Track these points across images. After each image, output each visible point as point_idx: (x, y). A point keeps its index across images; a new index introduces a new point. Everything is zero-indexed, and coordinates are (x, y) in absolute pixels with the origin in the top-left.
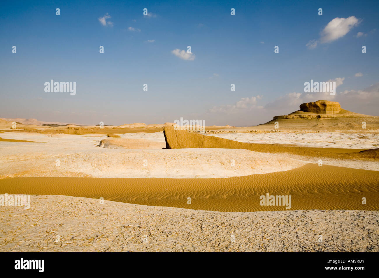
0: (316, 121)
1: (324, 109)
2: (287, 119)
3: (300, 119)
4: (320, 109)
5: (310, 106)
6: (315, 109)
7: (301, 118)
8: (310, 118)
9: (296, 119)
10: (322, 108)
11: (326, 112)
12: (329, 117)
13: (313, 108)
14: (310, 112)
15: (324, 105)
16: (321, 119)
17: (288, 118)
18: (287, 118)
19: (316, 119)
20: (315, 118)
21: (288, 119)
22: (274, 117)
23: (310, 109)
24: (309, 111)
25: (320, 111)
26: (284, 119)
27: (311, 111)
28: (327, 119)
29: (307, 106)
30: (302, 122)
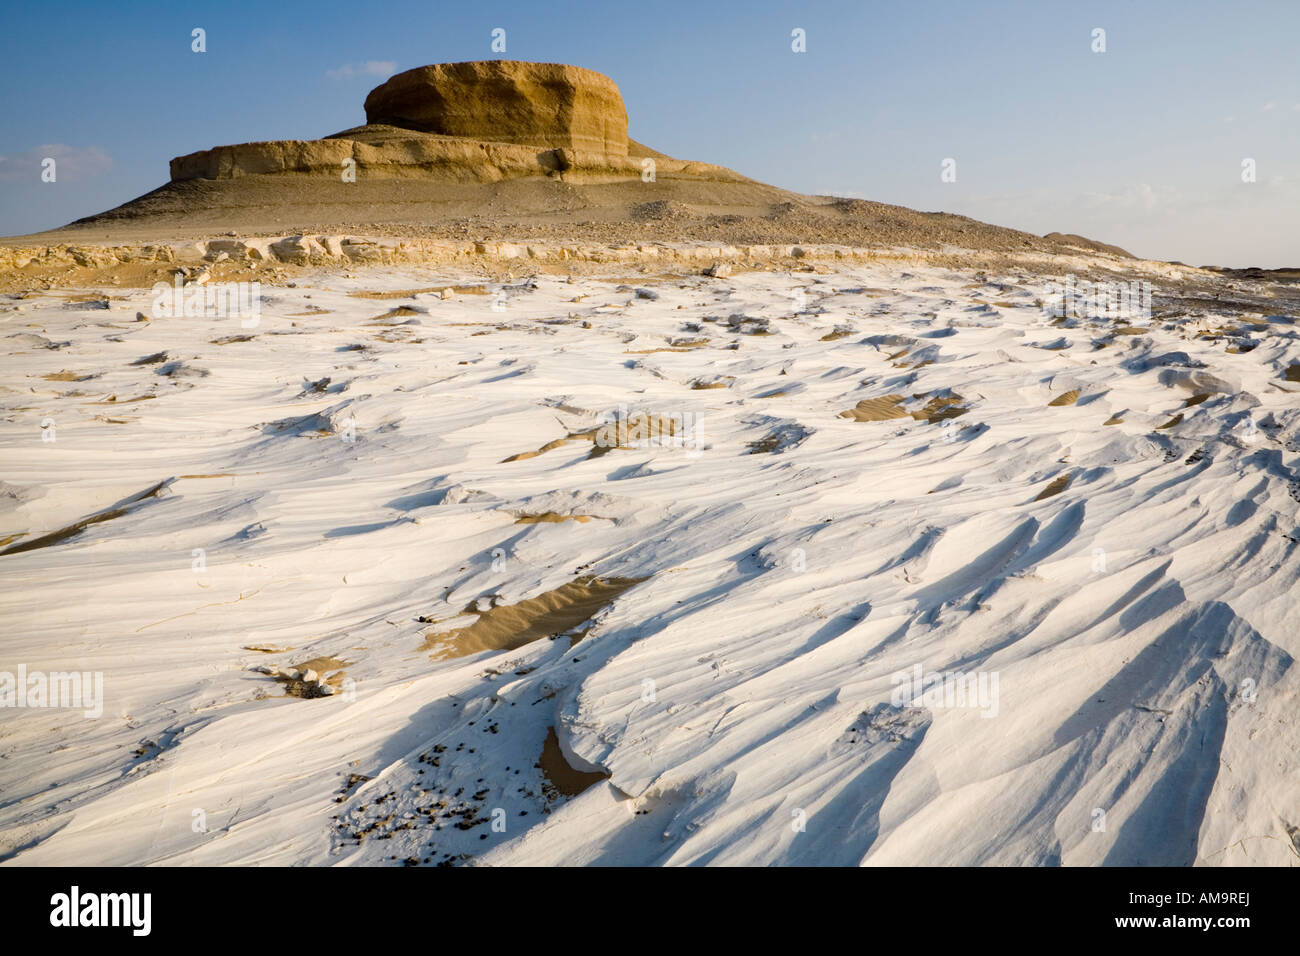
0: (548, 191)
1: (559, 119)
2: (303, 176)
3: (416, 174)
4: (531, 112)
5: (464, 88)
6: (493, 111)
7: (427, 166)
8: (494, 174)
9: (381, 175)
10: (543, 107)
11: (569, 140)
12: (616, 171)
13: (479, 109)
14: (466, 135)
15: (558, 88)
16: (571, 178)
17: (311, 162)
18: (305, 169)
19: (535, 178)
20: (531, 172)
21: (315, 177)
22: (177, 165)
23: (456, 110)
24: (453, 127)
25: (531, 129)
26: (280, 171)
27: (469, 127)
28: (606, 179)
29: (441, 90)
30: (444, 203)
